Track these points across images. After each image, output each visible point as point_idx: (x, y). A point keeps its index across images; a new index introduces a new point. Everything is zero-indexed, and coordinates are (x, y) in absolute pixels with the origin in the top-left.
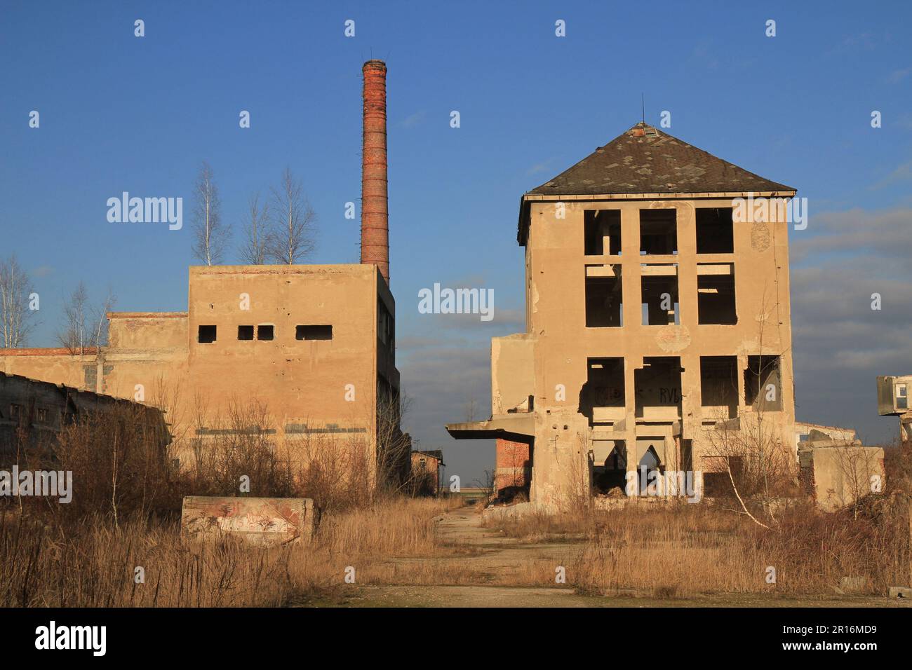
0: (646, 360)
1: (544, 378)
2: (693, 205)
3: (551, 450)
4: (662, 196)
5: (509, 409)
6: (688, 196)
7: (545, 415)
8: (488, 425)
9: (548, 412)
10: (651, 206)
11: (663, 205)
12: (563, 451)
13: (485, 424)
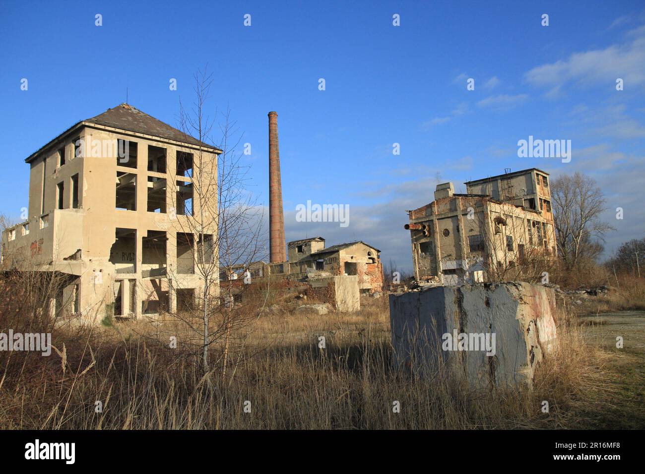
0: (149, 232)
1: (89, 238)
2: (176, 148)
3: (91, 285)
4: (162, 140)
5: (65, 257)
6: (174, 142)
7: (88, 262)
8: (49, 268)
9: (90, 260)
10: (154, 144)
11: (160, 145)
12: (99, 286)
13: (47, 268)
